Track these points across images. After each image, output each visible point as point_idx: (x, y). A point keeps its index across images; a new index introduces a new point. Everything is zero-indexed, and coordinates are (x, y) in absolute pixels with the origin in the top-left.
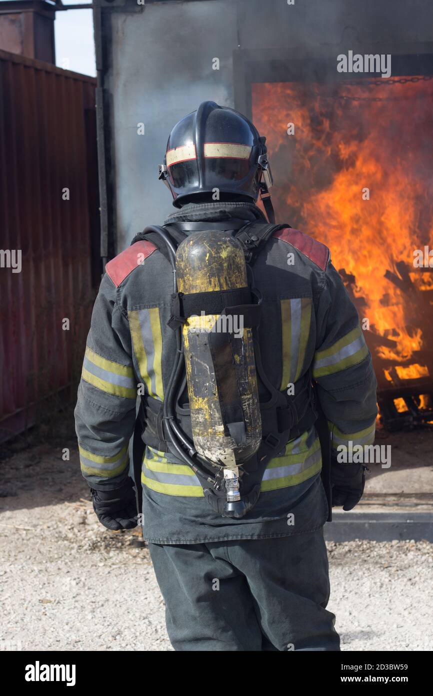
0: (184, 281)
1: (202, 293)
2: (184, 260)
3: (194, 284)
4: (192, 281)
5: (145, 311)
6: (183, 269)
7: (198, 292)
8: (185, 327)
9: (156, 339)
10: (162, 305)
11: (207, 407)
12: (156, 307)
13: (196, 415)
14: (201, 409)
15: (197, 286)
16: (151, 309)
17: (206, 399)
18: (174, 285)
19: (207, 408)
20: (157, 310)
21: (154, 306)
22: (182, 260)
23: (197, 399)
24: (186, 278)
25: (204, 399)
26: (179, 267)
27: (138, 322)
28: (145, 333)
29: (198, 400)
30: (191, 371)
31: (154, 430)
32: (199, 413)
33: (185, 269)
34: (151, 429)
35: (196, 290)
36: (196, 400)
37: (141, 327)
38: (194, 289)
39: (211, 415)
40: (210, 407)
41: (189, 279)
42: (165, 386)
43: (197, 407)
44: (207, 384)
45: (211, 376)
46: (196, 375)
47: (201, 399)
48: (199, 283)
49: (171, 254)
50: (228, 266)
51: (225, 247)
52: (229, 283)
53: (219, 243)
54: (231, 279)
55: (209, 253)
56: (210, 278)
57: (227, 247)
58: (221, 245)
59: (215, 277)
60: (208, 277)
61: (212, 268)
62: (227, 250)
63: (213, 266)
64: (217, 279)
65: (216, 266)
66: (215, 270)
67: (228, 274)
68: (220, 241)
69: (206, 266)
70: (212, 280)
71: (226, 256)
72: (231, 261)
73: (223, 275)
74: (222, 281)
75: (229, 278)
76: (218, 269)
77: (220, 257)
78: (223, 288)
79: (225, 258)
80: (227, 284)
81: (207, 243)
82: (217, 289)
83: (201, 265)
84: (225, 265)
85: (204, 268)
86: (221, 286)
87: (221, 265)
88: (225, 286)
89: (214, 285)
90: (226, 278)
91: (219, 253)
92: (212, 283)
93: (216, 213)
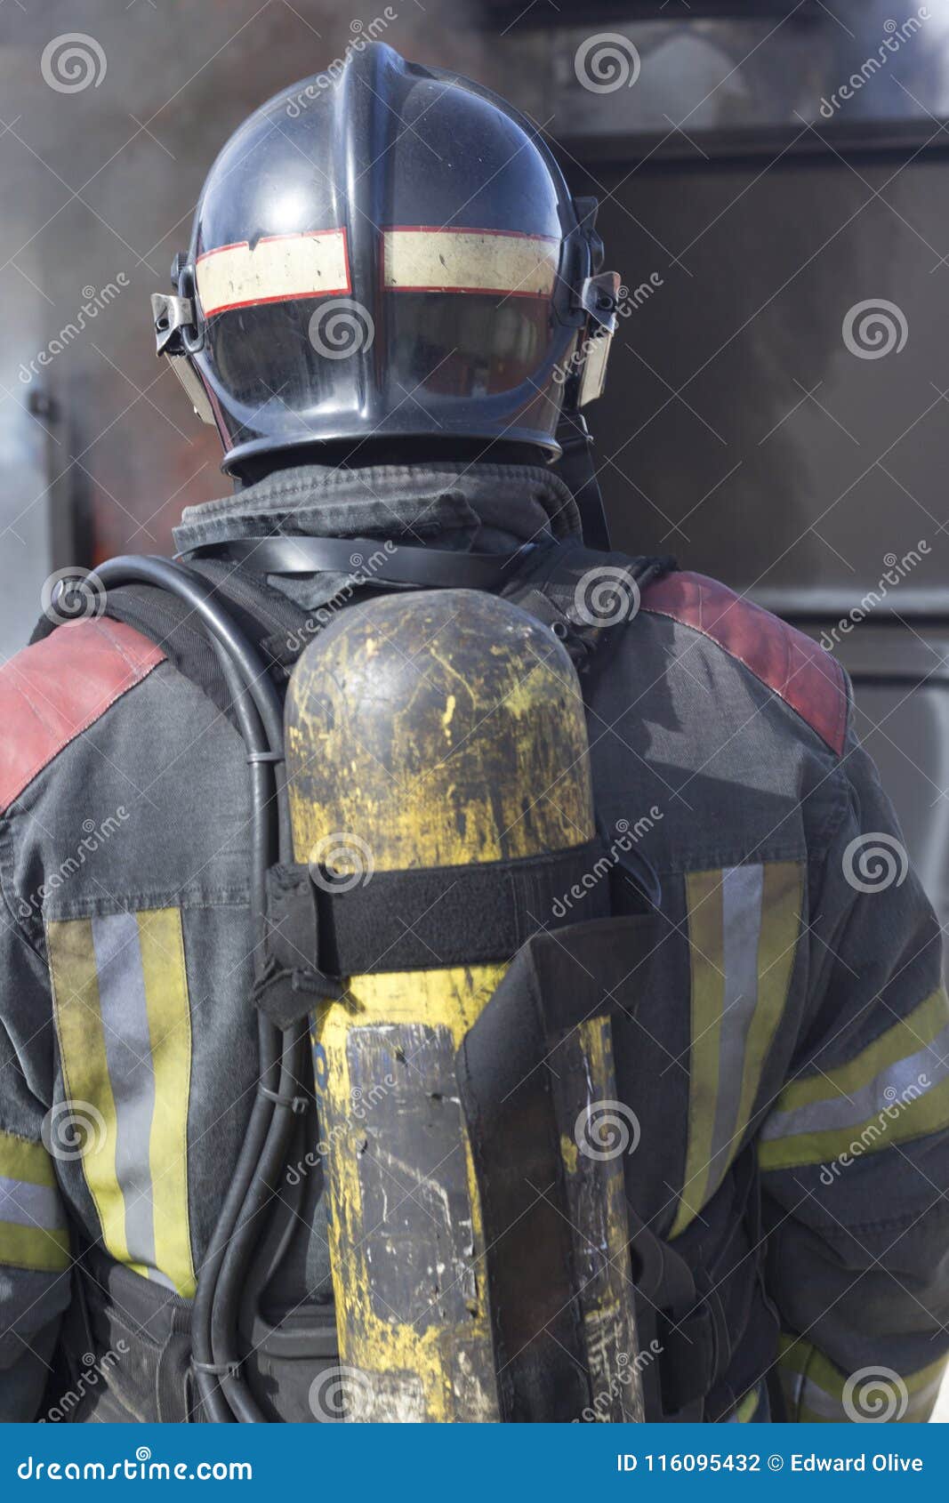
0: (338, 816)
1: (424, 870)
2: (338, 720)
3: (384, 832)
4: (378, 816)
5: (118, 923)
6: (333, 764)
7: (404, 865)
8: (337, 1013)
9: (161, 1038)
10: (196, 898)
11: (435, 1365)
12: (171, 905)
13: (383, 1398)
14: (407, 1374)
15: (399, 839)
16: (149, 916)
17: (432, 1333)
19: (438, 1370)
20: (173, 916)
21: (157, 902)
22: (330, 724)
23: (389, 1329)
24: (345, 802)
25: (421, 1331)
26: (311, 753)
27: (89, 970)
29: (395, 1333)
30: (357, 1204)
31: (138, 1405)
32: (395, 1390)
33: (345, 762)
34: (122, 1400)
35: (396, 857)
36: (383, 1334)
37: (100, 989)
38: (387, 853)
39: (452, 1401)
40: (450, 1367)
41: (360, 810)
43: (385, 1363)
44: (441, 1268)
45: (456, 1236)
46: (384, 1227)
47: (407, 1331)
48: (408, 827)
50: (535, 752)
51: (521, 666)
52: (539, 824)
53: (495, 651)
54: (546, 809)
55: (454, 693)
56: (458, 806)
57: (530, 666)
58: (505, 658)
59: (484, 801)
60: (450, 802)
61: (468, 761)
62: (531, 682)
63: (474, 750)
64: (489, 807)
65: (484, 752)
66: (479, 768)
67: (537, 786)
68: (497, 641)
69: (442, 752)
70: (470, 814)
71: (526, 707)
72: (548, 729)
73: (513, 793)
74: (513, 817)
75: (541, 803)
76: (493, 766)
77: (504, 712)
78: (515, 848)
79: (523, 716)
80: (531, 831)
81: (445, 649)
82: (490, 854)
83: (421, 748)
84: (525, 745)
85: (432, 763)
86: (506, 842)
87: (507, 746)
88: (521, 838)
89: (475, 837)
90: (525, 805)
91: (499, 695)
92: (470, 826)
93: (423, 503)
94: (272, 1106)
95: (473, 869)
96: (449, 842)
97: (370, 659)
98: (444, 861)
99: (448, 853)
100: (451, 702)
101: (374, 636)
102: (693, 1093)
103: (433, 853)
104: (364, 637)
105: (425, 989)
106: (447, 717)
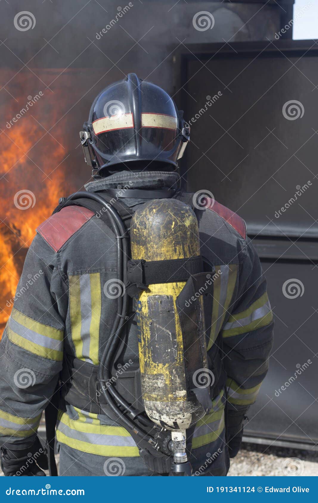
0: (147, 249)
1: (167, 260)
2: (147, 227)
3: (158, 252)
4: (157, 248)
5: (85, 276)
6: (146, 237)
7: (162, 259)
9: (94, 303)
10: (104, 270)
11: (168, 372)
12: (98, 272)
13: (155, 381)
14: (161, 375)
15: (162, 253)
16: (92, 275)
17: (167, 365)
18: (117, 252)
19: (168, 373)
20: (98, 275)
21: (95, 271)
22: (145, 228)
23: (156, 365)
24: (149, 245)
25: (164, 365)
26: (140, 235)
27: (78, 287)
28: (85, 298)
29: (158, 365)
30: (149, 337)
31: (83, 391)
32: (157, 379)
33: (149, 236)
34: (79, 391)
35: (161, 258)
36: (155, 366)
37: (80, 292)
38: (159, 257)
39: (171, 380)
40: (171, 373)
41: (153, 247)
42: (101, 350)
43: (155, 373)
44: (169, 350)
45: (173, 343)
46: (156, 341)
47: (161, 365)
48: (164, 251)
49: (112, 220)
50: (191, 235)
51: (188, 216)
52: (191, 251)
53: (182, 212)
54: (193, 248)
55: (174, 221)
56: (175, 246)
57: (189, 215)
58: (184, 214)
59: (180, 245)
60: (173, 245)
61: (177, 236)
62: (190, 219)
63: (178, 234)
64: (182, 247)
65: (180, 234)
66: (180, 238)
67: (191, 242)
68: (183, 210)
69: (172, 234)
70: (177, 248)
71: (189, 225)
72: (193, 230)
73: (186, 244)
74: (186, 249)
75: (192, 246)
76: (182, 237)
77: (184, 225)
78: (187, 256)
79: (188, 227)
80: (190, 252)
81: (172, 211)
82: (182, 257)
83: (167, 233)
84: (189, 233)
85: (169, 236)
86: (185, 254)
87: (185, 233)
88: (188, 254)
89: (178, 253)
90: (189, 246)
91: (183, 222)
92: (177, 251)
93: (154, 181)
94: (120, 318)
95: (178, 260)
96: (173, 254)
97: (155, 213)
98: (172, 258)
99: (173, 257)
100: (174, 223)
101: (155, 208)
102: (212, 318)
103: (169, 257)
104: (153, 209)
105: (167, 287)
106: (173, 226)
